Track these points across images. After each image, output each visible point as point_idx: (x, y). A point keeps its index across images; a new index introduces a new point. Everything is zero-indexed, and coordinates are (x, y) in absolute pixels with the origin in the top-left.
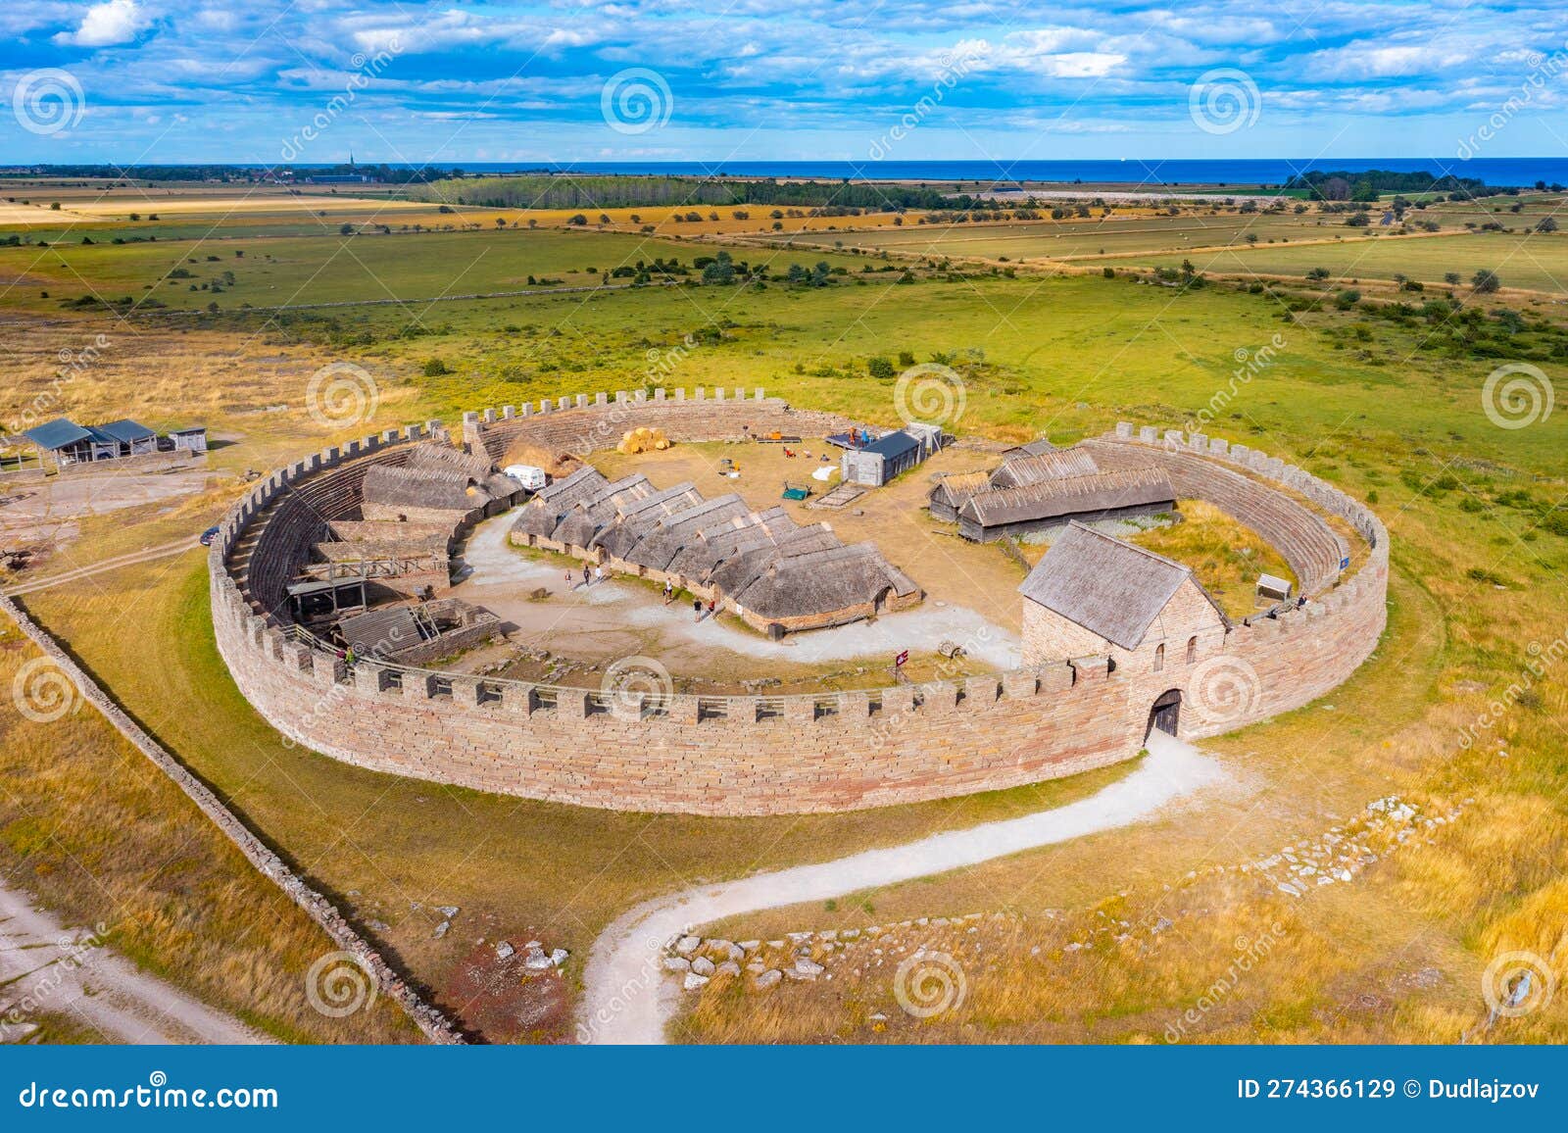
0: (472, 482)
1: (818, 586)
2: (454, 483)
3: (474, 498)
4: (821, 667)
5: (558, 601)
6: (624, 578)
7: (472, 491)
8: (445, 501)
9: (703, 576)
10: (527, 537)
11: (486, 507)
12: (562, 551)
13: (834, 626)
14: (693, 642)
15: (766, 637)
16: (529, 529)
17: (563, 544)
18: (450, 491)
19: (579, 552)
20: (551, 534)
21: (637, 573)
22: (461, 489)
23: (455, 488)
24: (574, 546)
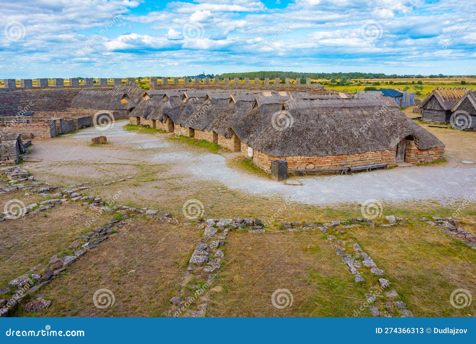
0: (125, 96)
1: (333, 129)
2: (116, 97)
3: (125, 105)
4: (330, 212)
7: (124, 101)
8: (108, 106)
10: (136, 119)
11: (131, 110)
12: (152, 126)
16: (137, 114)
17: (152, 121)
18: (112, 100)
19: (159, 125)
20: (147, 115)
21: (188, 135)
22: (118, 99)
23: (116, 99)
24: (157, 121)
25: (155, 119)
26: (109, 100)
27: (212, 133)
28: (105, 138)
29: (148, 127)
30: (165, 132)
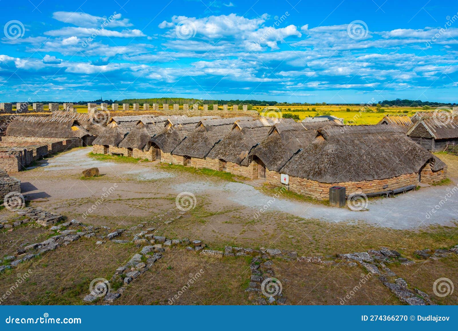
0: (76, 123)
1: (369, 154)
2: (65, 123)
3: (76, 132)
5: (108, 179)
6: (170, 167)
7: (75, 128)
8: (56, 133)
9: (241, 156)
10: (102, 148)
11: (84, 138)
12: (126, 154)
13: (392, 194)
14: (244, 208)
15: (327, 203)
16: (104, 142)
17: (127, 149)
18: (60, 128)
19: (137, 153)
20: (119, 143)
21: (182, 163)
22: (68, 126)
23: (65, 126)
24: (134, 149)
25: (131, 146)
26: (57, 128)
27: (217, 160)
28: (97, 170)
29: (121, 155)
30: (147, 160)
